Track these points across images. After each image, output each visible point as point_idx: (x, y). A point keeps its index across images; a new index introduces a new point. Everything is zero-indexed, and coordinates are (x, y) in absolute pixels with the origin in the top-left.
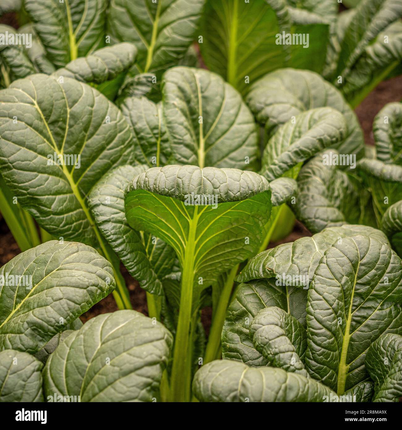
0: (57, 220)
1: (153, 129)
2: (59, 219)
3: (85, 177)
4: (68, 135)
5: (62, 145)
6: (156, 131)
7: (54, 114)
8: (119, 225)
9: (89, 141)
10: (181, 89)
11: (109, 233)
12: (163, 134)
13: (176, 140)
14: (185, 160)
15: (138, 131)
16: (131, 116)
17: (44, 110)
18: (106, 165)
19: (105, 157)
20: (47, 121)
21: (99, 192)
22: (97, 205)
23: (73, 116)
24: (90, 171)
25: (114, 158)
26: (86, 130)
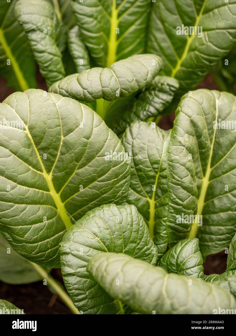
0: (29, 248)
1: (153, 163)
2: (32, 247)
3: (72, 200)
4: (59, 161)
5: (52, 168)
6: (156, 166)
7: (45, 141)
8: (84, 280)
9: (80, 170)
10: (193, 124)
11: (71, 288)
12: (163, 170)
13: (174, 181)
14: (180, 202)
15: (137, 162)
16: (133, 146)
17: (34, 136)
18: (94, 195)
19: (94, 187)
20: (37, 147)
21: (72, 237)
22: (66, 254)
23: (66, 144)
24: (78, 196)
25: (104, 190)
26: (77, 160)
